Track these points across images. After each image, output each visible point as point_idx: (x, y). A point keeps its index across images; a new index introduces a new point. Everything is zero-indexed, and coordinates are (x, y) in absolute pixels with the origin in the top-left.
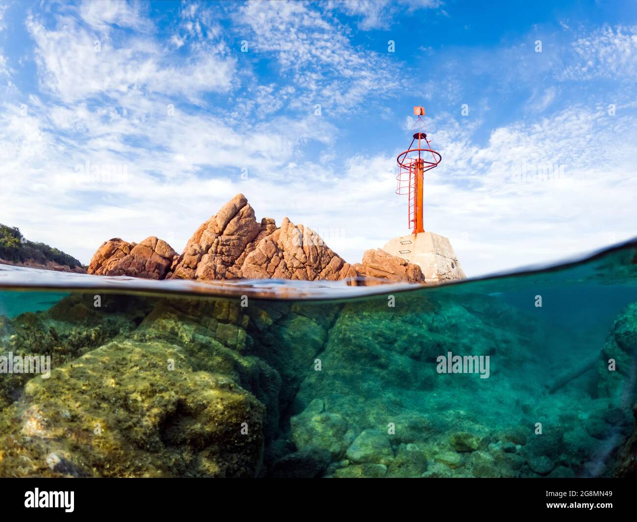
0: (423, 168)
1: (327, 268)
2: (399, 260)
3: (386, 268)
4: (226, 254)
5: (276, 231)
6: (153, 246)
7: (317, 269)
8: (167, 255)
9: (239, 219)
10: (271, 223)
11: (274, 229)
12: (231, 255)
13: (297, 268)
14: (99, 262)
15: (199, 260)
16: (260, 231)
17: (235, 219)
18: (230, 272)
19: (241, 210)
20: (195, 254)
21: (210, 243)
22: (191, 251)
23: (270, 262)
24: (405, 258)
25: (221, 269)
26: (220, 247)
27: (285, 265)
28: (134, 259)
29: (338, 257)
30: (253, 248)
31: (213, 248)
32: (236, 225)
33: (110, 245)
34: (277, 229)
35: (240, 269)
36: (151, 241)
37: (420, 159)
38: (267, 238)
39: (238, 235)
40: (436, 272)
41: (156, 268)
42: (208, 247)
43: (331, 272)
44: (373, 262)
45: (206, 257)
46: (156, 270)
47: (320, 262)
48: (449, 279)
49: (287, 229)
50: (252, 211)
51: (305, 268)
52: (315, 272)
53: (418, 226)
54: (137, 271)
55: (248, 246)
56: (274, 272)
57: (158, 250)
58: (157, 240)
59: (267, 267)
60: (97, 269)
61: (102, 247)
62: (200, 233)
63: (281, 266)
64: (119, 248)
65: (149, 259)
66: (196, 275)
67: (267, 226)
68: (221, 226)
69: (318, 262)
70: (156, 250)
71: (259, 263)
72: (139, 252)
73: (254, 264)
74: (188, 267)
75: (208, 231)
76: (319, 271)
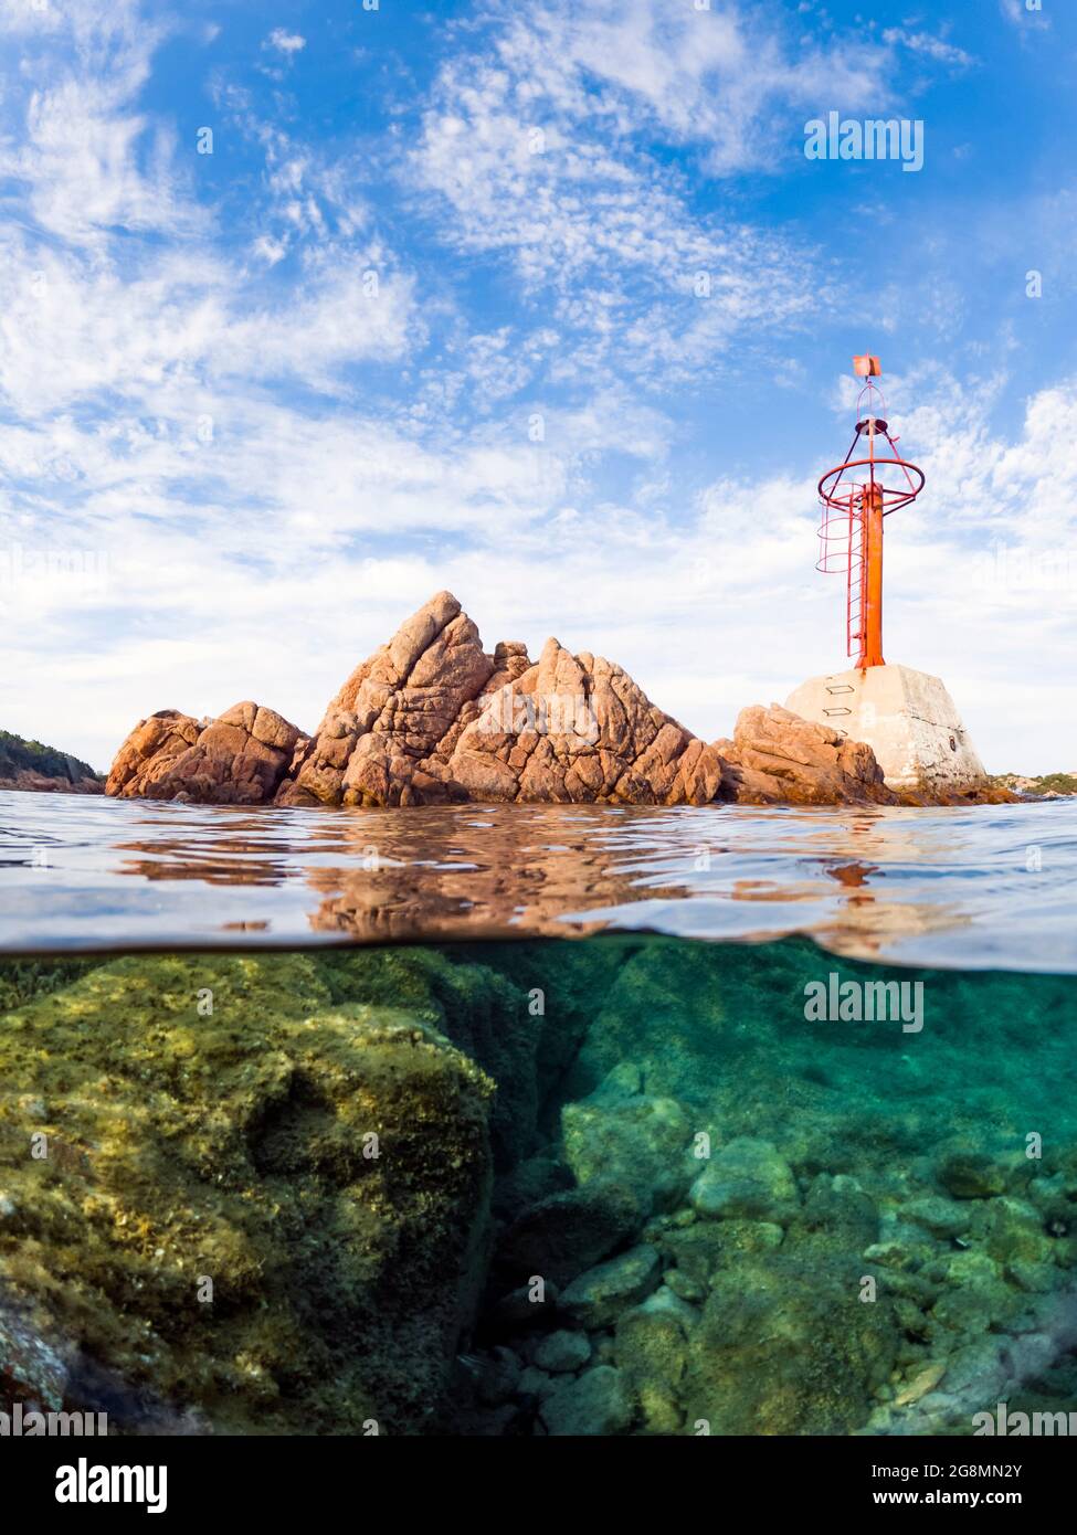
0: (880, 507)
1: (648, 752)
2: (822, 732)
3: (790, 752)
4: (414, 729)
5: (530, 672)
6: (248, 722)
7: (624, 755)
8: (279, 741)
9: (444, 647)
10: (518, 653)
11: (523, 666)
12: (425, 732)
13: (577, 754)
14: (131, 766)
15: (352, 748)
16: (491, 674)
17: (435, 649)
18: (423, 770)
19: (447, 629)
20: (342, 736)
21: (376, 708)
22: (333, 730)
23: (515, 743)
24: (837, 726)
25: (400, 766)
26: (399, 715)
27: (551, 749)
28: (205, 754)
29: (676, 725)
30: (476, 714)
31: (384, 719)
32: (437, 663)
33: (152, 726)
34: (532, 665)
35: (446, 762)
36: (241, 712)
37: (873, 484)
38: (508, 688)
39: (442, 685)
40: (912, 761)
41: (256, 771)
42: (373, 717)
43: (658, 762)
44: (759, 736)
45: (366, 741)
46: (257, 778)
47: (631, 739)
48: (944, 776)
49: (554, 665)
50: (474, 628)
51: (597, 753)
52: (621, 762)
53: (871, 651)
54: (212, 781)
55: (465, 708)
56: (525, 766)
57: (259, 731)
58: (256, 709)
59: (508, 756)
60: (126, 781)
61: (136, 731)
62: (354, 687)
63: (540, 752)
64: (175, 731)
65: (239, 754)
66: (343, 782)
67: (506, 662)
68: (402, 669)
69: (626, 740)
70: (254, 733)
71: (491, 746)
72: (216, 737)
73: (479, 750)
74: (328, 764)
75: (371, 681)
76: (630, 760)
